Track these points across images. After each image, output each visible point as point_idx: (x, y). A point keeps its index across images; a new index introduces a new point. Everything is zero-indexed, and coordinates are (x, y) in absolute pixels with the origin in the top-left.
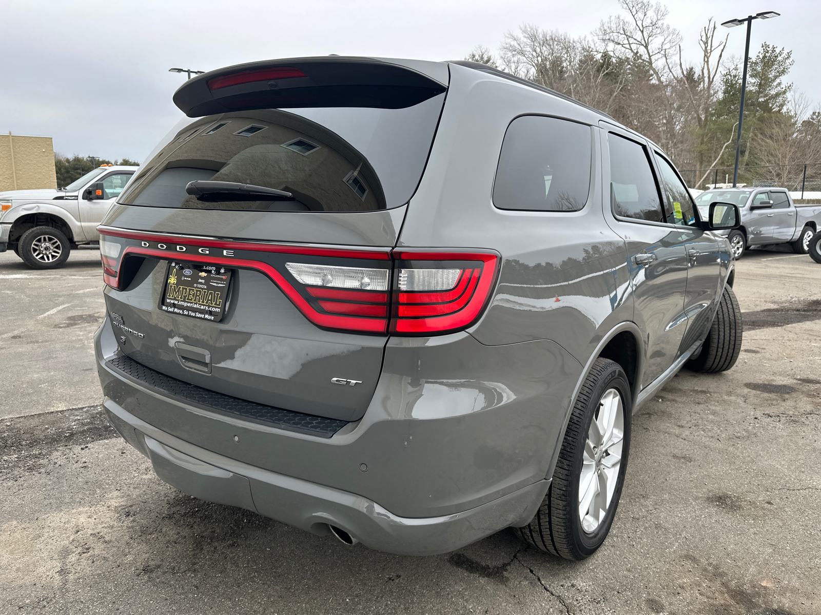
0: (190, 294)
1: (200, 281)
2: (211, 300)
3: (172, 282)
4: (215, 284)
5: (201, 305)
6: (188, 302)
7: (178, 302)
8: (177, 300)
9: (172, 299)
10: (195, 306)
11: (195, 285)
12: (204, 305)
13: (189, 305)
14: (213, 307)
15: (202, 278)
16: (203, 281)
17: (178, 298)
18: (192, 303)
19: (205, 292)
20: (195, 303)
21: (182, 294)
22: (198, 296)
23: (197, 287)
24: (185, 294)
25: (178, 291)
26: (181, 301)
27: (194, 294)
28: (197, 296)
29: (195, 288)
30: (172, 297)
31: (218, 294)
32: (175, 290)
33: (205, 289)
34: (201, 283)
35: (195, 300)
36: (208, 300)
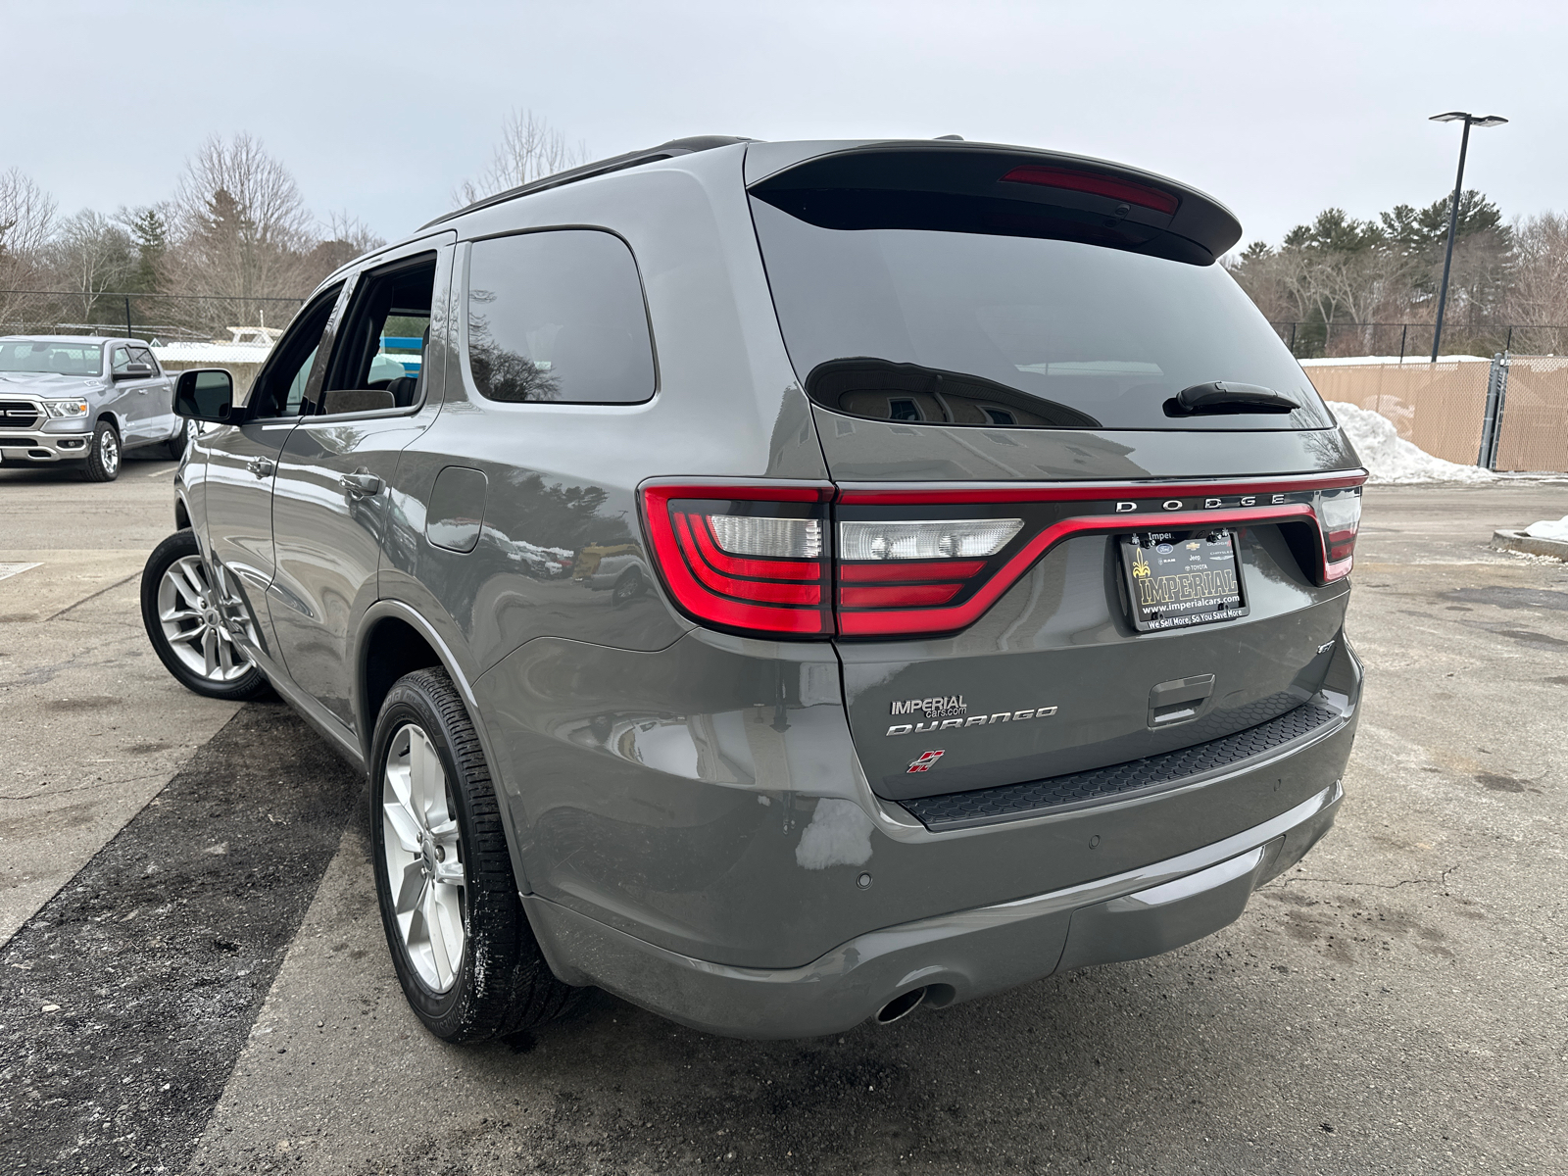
0: (1183, 587)
1: (1192, 558)
2: (1222, 586)
3: (1142, 574)
4: (1218, 558)
5: (1208, 598)
6: (1185, 602)
7: (1168, 607)
8: (1163, 604)
9: (1152, 606)
10: (1200, 604)
11: (1187, 568)
12: (1213, 598)
13: (1188, 605)
14: (1227, 596)
15: (1194, 553)
16: (1198, 558)
17: (1164, 599)
18: (1193, 600)
19: (1207, 575)
20: (1198, 600)
21: (1170, 590)
22: (1200, 585)
23: (1191, 571)
24: (1175, 588)
25: (1160, 587)
26: (1172, 603)
27: (1190, 584)
28: (1196, 585)
29: (1189, 573)
30: (1152, 600)
31: (1228, 573)
32: (1153, 588)
33: (1206, 570)
34: (1195, 562)
35: (1196, 595)
36: (1217, 587)
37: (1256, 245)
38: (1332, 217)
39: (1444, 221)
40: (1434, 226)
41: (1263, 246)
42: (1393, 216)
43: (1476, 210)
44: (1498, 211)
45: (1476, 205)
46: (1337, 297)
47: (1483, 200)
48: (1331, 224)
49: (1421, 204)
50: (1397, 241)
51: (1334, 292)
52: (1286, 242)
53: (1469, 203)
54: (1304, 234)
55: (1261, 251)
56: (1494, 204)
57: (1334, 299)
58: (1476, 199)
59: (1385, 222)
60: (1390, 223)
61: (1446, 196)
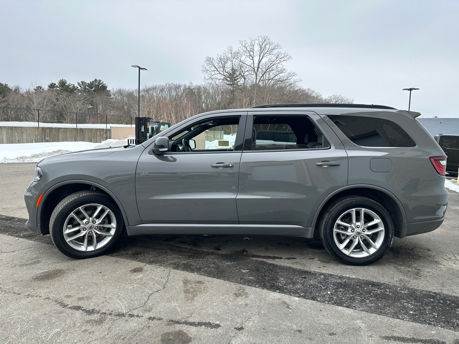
37: (39, 87)
38: (63, 82)
39: (93, 87)
40: (91, 88)
41: (41, 87)
42: (81, 84)
43: (101, 85)
44: (107, 86)
45: (101, 84)
46: (68, 105)
47: (103, 82)
48: (63, 83)
49: (88, 81)
50: (83, 91)
51: (67, 103)
52: (49, 87)
53: (99, 83)
54: (54, 85)
55: (41, 89)
56: (106, 84)
57: (67, 105)
58: (101, 82)
59: (79, 85)
60: (80, 86)
61: (94, 80)
